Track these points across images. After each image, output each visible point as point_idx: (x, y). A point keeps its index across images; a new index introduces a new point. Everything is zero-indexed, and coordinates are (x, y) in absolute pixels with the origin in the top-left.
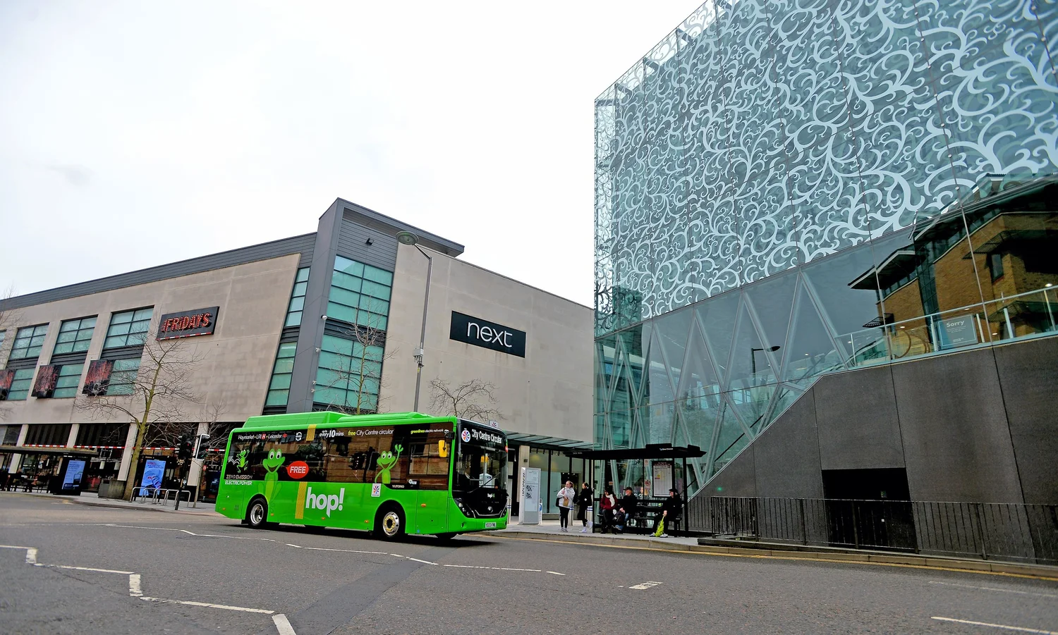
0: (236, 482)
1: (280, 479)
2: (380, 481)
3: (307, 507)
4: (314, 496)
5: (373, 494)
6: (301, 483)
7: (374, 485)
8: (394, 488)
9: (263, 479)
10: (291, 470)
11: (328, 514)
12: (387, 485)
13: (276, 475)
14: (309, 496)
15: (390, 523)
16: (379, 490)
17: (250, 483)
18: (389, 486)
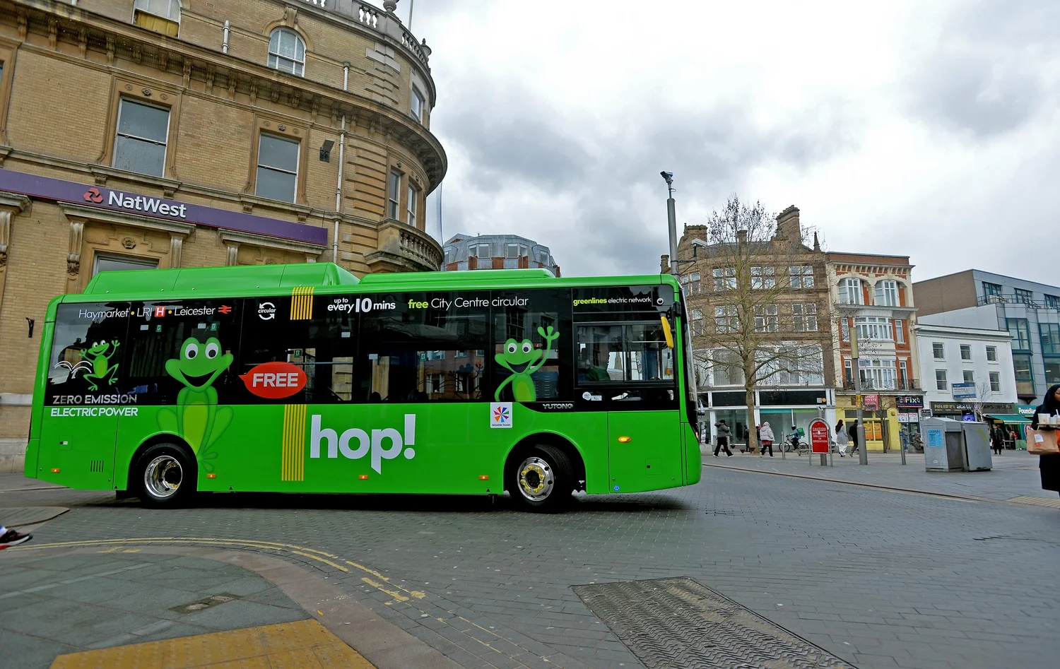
0: (88, 411)
1: (223, 400)
2: (508, 396)
3: (315, 453)
4: (330, 433)
5: (494, 423)
6: (287, 407)
7: (494, 406)
8: (548, 410)
9: (173, 401)
10: (255, 381)
11: (376, 466)
12: (528, 405)
13: (213, 393)
14: (316, 434)
15: (533, 478)
16: (510, 416)
17: (133, 411)
18: (536, 406)
